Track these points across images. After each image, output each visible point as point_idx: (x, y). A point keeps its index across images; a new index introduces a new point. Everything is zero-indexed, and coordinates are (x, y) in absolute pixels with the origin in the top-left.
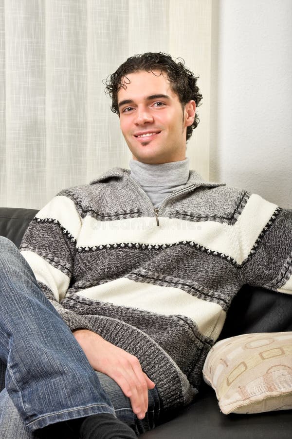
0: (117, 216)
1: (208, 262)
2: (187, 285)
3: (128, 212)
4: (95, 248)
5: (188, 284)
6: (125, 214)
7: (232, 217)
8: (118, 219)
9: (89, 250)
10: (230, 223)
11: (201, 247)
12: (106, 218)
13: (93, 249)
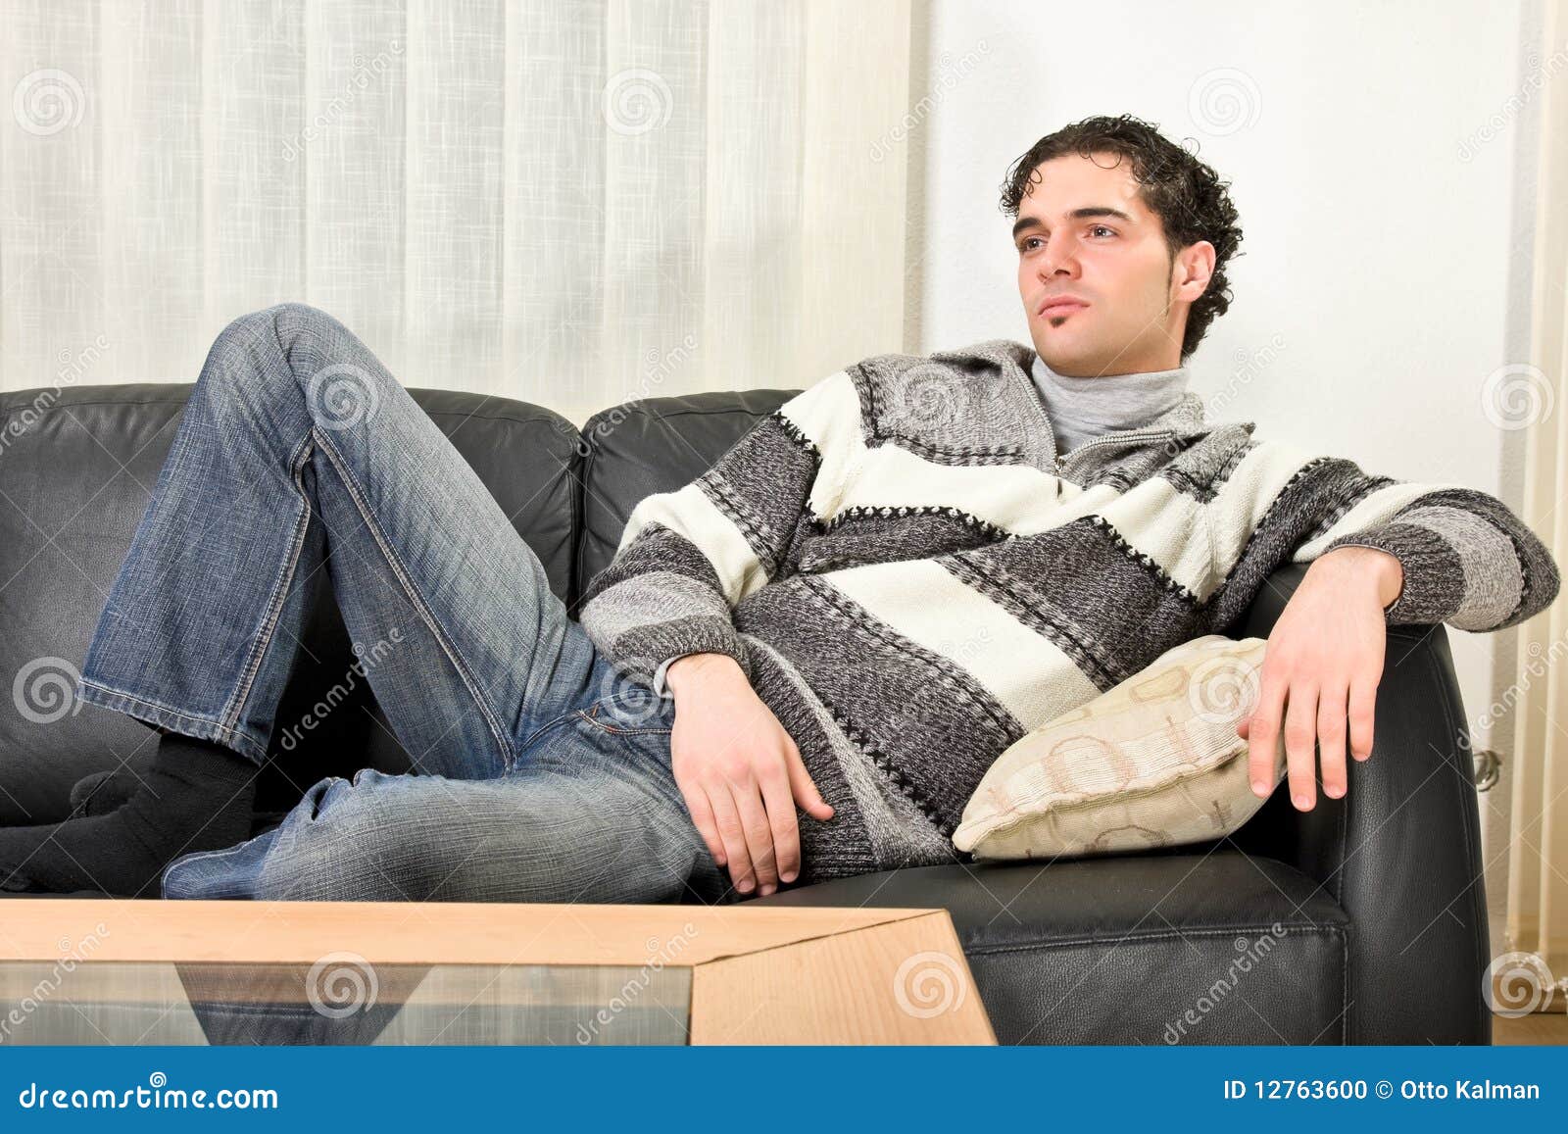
0: (965, 457)
1: (1123, 579)
2: (1053, 624)
3: (993, 450)
4: (889, 512)
5: (1056, 622)
6: (985, 454)
7: (1208, 487)
8: (966, 463)
9: (874, 515)
10: (1202, 497)
11: (1117, 536)
12: (938, 455)
13: (884, 512)
